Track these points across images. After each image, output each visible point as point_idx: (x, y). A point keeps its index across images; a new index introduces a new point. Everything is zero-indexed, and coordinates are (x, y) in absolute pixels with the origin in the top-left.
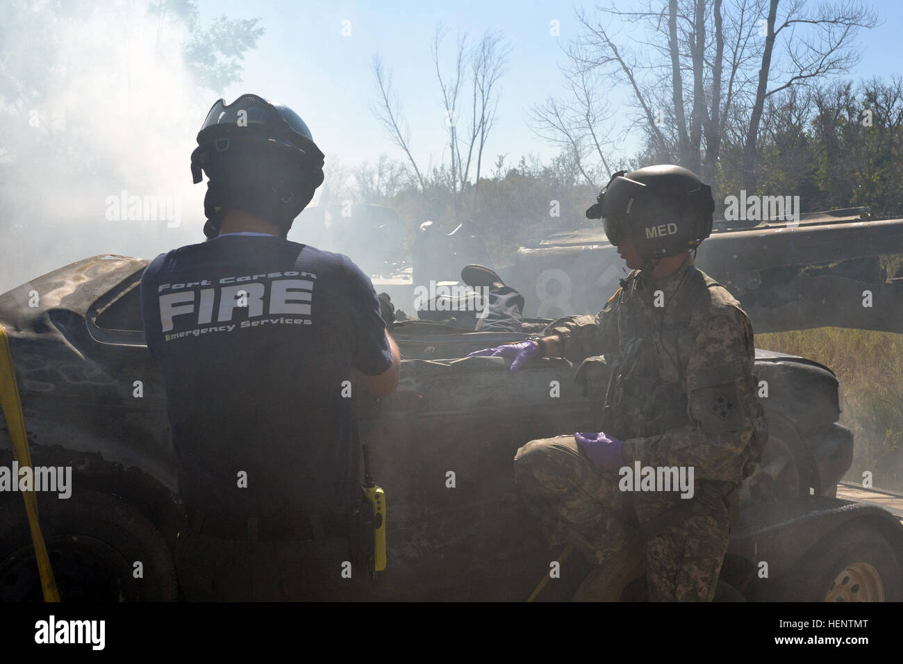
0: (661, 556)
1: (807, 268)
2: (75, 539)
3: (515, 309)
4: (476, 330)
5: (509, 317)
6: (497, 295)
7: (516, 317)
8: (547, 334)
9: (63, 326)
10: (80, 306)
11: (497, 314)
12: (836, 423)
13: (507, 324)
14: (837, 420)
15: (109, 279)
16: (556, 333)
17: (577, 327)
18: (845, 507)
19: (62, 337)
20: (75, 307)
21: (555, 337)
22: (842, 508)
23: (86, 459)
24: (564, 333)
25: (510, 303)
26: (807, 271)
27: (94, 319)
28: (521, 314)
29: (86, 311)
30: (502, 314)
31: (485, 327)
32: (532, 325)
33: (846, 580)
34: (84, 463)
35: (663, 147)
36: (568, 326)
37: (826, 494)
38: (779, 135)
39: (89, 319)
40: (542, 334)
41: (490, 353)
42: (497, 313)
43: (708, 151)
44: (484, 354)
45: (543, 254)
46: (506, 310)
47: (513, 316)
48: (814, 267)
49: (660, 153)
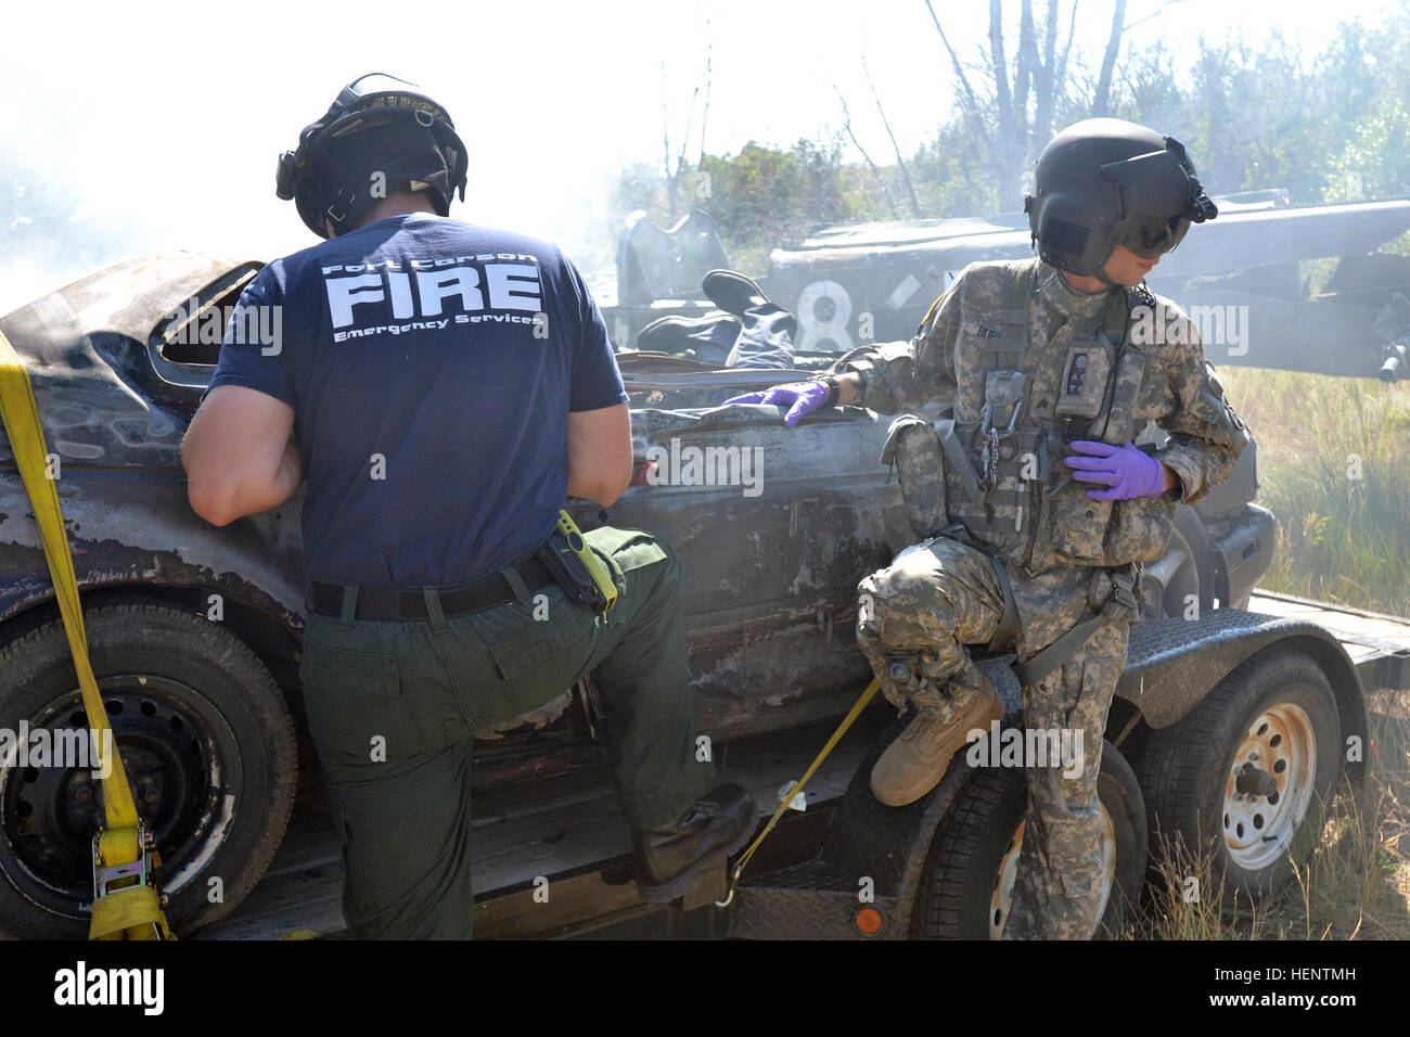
0: (1051, 692)
1: (1196, 279)
2: (143, 681)
3: (785, 336)
4: (727, 365)
5: (776, 348)
6: (757, 316)
7: (787, 348)
8: (839, 370)
9: (113, 358)
10: (138, 328)
11: (759, 344)
12: (1250, 504)
13: (773, 359)
14: (1253, 497)
15: (180, 286)
16: (851, 369)
17: (882, 361)
18: (1266, 626)
19: (112, 375)
20: (131, 329)
21: (854, 376)
22: (1262, 626)
23: (156, 562)
24: (864, 371)
25: (776, 328)
26: (1195, 284)
27: (160, 348)
28: (792, 343)
29: (147, 336)
30: (765, 343)
31: (741, 363)
32: (810, 361)
33: (1263, 729)
34: (153, 567)
35: (973, 106)
36: (870, 360)
37: (1235, 606)
38: (1140, 89)
39: (153, 348)
40: (831, 371)
41: (758, 400)
42: (758, 341)
43: (1038, 112)
44: (748, 400)
45: (809, 260)
46: (770, 337)
47: (782, 347)
48: (1203, 278)
49: (970, 113)
